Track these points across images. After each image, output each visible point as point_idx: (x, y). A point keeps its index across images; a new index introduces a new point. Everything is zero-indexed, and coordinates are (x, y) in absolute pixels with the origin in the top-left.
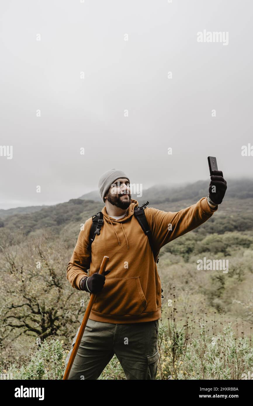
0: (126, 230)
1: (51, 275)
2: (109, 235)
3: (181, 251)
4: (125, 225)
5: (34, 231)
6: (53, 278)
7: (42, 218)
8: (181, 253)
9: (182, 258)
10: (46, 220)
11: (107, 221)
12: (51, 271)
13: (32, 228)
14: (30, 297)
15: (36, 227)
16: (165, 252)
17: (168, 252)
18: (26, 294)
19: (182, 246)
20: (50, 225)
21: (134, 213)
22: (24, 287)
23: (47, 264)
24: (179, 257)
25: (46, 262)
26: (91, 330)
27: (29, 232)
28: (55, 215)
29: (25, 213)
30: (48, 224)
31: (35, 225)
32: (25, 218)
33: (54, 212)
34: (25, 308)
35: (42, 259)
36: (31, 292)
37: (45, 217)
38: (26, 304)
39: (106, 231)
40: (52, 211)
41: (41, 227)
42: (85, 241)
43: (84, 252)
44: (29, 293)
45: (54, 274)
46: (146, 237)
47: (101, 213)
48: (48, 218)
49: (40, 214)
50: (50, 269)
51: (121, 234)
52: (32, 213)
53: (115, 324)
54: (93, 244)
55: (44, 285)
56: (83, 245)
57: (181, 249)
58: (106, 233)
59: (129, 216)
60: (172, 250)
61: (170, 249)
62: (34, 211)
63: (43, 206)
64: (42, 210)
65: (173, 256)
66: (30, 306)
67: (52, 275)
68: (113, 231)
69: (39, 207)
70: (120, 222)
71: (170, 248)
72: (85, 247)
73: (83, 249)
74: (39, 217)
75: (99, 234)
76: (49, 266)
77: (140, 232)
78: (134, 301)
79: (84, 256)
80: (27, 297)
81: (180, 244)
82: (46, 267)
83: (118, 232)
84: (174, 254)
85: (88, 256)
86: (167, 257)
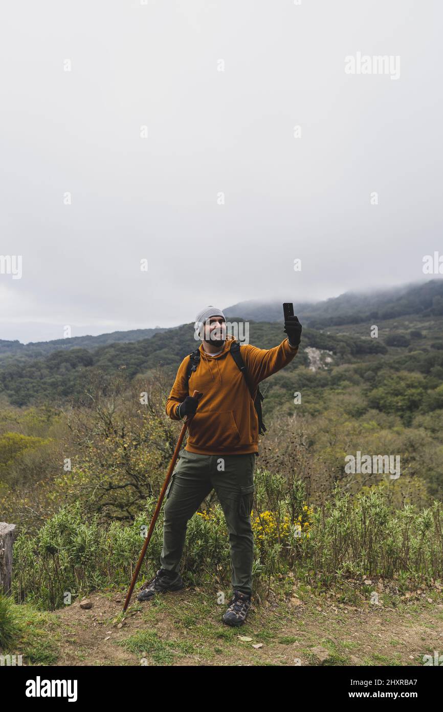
0: (220, 367)
1: (167, 440)
2: (204, 371)
3: (397, 406)
4: (219, 362)
5: (143, 373)
6: (170, 444)
7: (155, 350)
8: (398, 410)
9: (398, 418)
10: (161, 353)
11: (203, 358)
12: (167, 435)
13: (139, 367)
14: (136, 473)
15: (145, 364)
16: (369, 409)
17: (373, 408)
18: (130, 468)
19: (400, 397)
20: (169, 362)
21: (231, 349)
22: (126, 457)
23: (161, 423)
24: (393, 418)
25: (159, 420)
26: (187, 460)
27: (134, 374)
28: (177, 344)
29: (127, 342)
30: (165, 359)
31: (144, 362)
32: (128, 349)
33: (176, 340)
34: (130, 490)
35: (154, 414)
36: (138, 465)
37: (161, 348)
38: (130, 484)
39: (201, 368)
40: (172, 338)
41: (155, 366)
42: (182, 377)
43: (181, 388)
44: (135, 466)
45: (172, 439)
46: (241, 373)
47: (198, 350)
48: (165, 350)
49: (152, 343)
50: (165, 431)
51: (216, 370)
52: (139, 342)
53: (211, 455)
54: (190, 380)
55: (158, 455)
56: (180, 381)
57: (398, 403)
58: (201, 369)
59: (224, 352)
60: (381, 405)
61: (378, 403)
62: (141, 339)
63: (156, 329)
64: (154, 336)
65: (383, 415)
66: (136, 487)
67: (170, 439)
68: (207, 368)
69: (150, 330)
70: (215, 359)
71: (377, 401)
72: (182, 384)
73: (181, 385)
74: (150, 349)
75: (195, 371)
76: (164, 426)
77: (234, 369)
78: (227, 434)
79: (182, 392)
80: (132, 472)
81: (397, 395)
82: (160, 427)
83: (212, 369)
84: (384, 412)
85: (185, 392)
86: (373, 418)
